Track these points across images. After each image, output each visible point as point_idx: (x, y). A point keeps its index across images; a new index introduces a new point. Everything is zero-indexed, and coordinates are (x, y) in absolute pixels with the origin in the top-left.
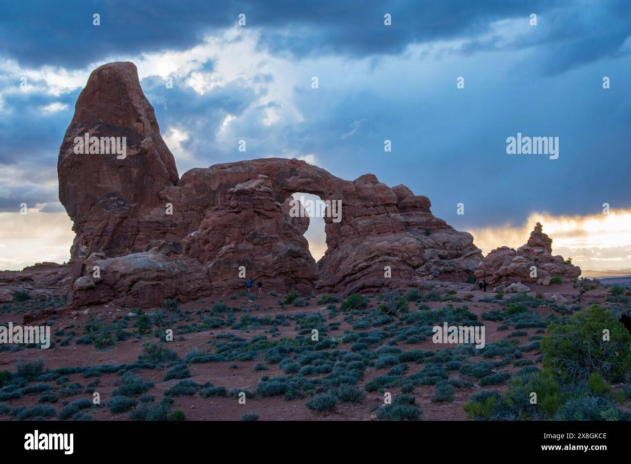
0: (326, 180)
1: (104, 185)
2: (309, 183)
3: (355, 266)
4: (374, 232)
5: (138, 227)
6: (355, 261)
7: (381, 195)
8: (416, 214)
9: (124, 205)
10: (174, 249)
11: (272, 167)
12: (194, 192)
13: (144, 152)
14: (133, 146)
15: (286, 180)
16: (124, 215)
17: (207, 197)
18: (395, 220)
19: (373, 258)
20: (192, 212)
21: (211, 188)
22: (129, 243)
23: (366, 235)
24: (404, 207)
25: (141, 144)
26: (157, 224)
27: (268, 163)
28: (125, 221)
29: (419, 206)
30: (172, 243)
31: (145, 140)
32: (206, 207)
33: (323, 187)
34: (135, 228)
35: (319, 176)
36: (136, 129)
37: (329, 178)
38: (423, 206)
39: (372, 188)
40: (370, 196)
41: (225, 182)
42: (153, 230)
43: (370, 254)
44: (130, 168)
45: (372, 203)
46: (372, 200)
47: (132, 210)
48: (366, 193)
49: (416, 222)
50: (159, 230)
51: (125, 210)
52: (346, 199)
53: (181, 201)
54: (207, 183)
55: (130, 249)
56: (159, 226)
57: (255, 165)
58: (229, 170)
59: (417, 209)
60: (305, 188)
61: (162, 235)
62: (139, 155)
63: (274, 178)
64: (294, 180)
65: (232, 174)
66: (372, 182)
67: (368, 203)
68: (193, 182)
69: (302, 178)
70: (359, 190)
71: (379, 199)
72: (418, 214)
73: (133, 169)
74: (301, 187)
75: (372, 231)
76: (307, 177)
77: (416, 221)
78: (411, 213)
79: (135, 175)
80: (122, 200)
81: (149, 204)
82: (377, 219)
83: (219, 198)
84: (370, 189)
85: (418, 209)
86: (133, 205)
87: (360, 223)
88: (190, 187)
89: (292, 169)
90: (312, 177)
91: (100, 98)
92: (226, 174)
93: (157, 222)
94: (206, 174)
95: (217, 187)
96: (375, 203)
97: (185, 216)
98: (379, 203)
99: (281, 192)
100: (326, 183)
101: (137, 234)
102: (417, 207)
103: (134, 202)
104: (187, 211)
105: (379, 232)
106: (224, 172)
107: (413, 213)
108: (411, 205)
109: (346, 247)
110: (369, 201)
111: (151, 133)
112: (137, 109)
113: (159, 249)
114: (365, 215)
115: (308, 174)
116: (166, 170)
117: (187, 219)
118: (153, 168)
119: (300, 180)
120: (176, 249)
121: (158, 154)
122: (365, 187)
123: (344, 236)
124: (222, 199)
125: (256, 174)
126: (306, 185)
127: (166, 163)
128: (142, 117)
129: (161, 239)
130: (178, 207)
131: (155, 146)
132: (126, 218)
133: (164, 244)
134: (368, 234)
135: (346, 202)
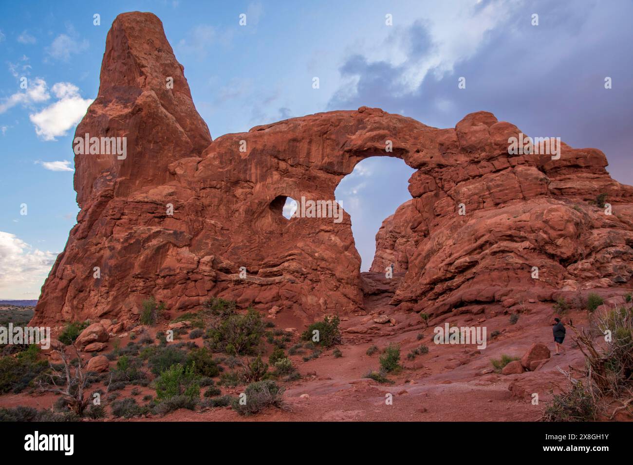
0: (411, 130)
2: (381, 137)
3: (450, 264)
4: (489, 202)
5: (123, 209)
6: (450, 256)
8: (578, 177)
9: (110, 180)
10: (173, 240)
11: (329, 120)
12: (217, 163)
14: (128, 105)
15: (349, 136)
16: (107, 193)
17: (234, 170)
18: (526, 176)
19: (481, 247)
20: (213, 190)
21: (240, 156)
25: (137, 99)
26: (153, 205)
27: (324, 116)
28: (110, 202)
29: (583, 165)
30: (172, 232)
31: (142, 94)
32: (236, 183)
33: (406, 141)
34: (116, 210)
35: (399, 125)
37: (416, 128)
38: (591, 164)
39: (485, 131)
40: (479, 143)
41: (260, 147)
42: (143, 212)
43: (476, 240)
44: (117, 130)
45: (483, 154)
46: (484, 150)
47: (117, 186)
48: (473, 138)
49: (578, 190)
50: (153, 213)
51: (108, 185)
52: (443, 157)
53: (195, 175)
54: (235, 150)
55: (107, 237)
56: (157, 208)
58: (267, 130)
59: (579, 169)
60: (376, 148)
61: (156, 220)
63: (333, 137)
64: (361, 135)
65: (270, 135)
66: (485, 123)
67: (477, 156)
68: (218, 150)
69: (371, 130)
70: (463, 137)
71: (496, 144)
72: (583, 178)
73: (121, 132)
75: (484, 202)
76: (379, 128)
77: (579, 187)
78: (568, 176)
80: (112, 175)
81: (152, 180)
82: (492, 180)
83: (253, 170)
84: (480, 131)
85: (583, 170)
86: (119, 180)
87: (464, 189)
88: (213, 156)
89: (358, 120)
90: (388, 128)
91: (113, 59)
92: (261, 136)
94: (234, 139)
95: (248, 154)
96: (488, 154)
97: (201, 195)
98: (497, 152)
99: (343, 155)
100: (410, 135)
101: (119, 218)
102: (581, 167)
103: (121, 176)
104: (204, 188)
105: (498, 201)
106: (261, 133)
107: (573, 176)
108: (569, 164)
109: (439, 234)
110: (479, 151)
111: (158, 87)
112: (138, 57)
113: (148, 239)
114: (474, 177)
115: (381, 124)
116: (185, 138)
117: (203, 200)
118: (158, 132)
119: (368, 134)
120: (177, 241)
121: (170, 115)
122: (472, 130)
123: (438, 215)
124: (259, 172)
125: (304, 132)
126: (378, 141)
127: (187, 129)
128: (146, 69)
129: (155, 225)
130: (190, 183)
131: (163, 105)
132: (111, 197)
133: (159, 232)
134: (478, 208)
135: (443, 161)
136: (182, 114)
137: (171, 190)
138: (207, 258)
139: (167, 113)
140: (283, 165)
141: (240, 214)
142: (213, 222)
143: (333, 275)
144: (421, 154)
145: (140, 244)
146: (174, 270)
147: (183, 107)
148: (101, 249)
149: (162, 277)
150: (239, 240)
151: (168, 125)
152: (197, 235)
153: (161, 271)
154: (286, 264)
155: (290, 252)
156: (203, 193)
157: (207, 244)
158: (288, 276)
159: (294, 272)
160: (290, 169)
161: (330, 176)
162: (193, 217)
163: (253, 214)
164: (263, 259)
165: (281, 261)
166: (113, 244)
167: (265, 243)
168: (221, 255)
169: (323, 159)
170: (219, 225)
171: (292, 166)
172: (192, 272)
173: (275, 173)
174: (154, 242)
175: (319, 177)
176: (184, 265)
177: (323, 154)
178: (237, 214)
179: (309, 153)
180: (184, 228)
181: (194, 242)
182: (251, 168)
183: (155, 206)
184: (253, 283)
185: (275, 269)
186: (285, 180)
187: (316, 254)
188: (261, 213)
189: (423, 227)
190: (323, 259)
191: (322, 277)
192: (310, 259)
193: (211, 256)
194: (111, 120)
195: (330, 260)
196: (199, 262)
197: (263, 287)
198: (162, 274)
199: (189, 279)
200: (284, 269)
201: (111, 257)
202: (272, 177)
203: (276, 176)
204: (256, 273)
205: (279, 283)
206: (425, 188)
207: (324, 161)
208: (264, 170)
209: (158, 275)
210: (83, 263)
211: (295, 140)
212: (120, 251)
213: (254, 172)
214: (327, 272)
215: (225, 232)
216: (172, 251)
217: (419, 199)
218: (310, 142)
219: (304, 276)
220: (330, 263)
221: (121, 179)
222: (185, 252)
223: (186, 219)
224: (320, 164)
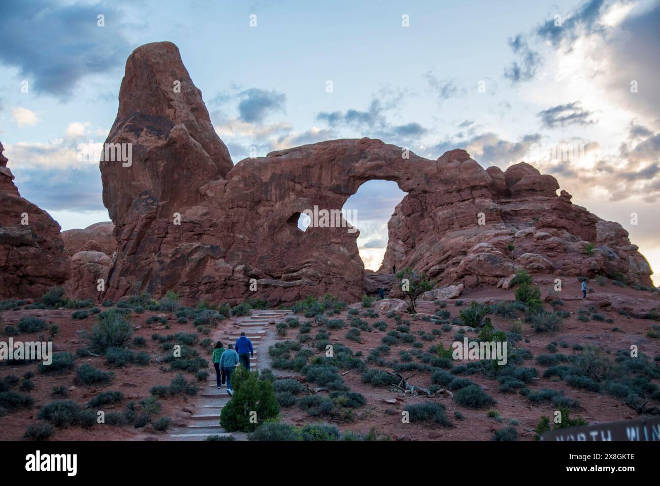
1: (138, 183)
2: (379, 167)
3: (426, 271)
4: (456, 225)
5: (166, 228)
6: (427, 265)
7: (465, 176)
8: (533, 199)
9: (152, 204)
10: (210, 253)
11: (336, 149)
12: (242, 185)
13: (172, 141)
14: (162, 136)
15: (353, 164)
16: (151, 215)
17: (257, 191)
18: (480, 207)
19: (447, 259)
20: (240, 209)
21: (262, 180)
22: (154, 247)
23: (447, 229)
24: (518, 191)
25: (170, 132)
26: (191, 224)
27: (332, 145)
28: (153, 222)
29: (539, 189)
30: (209, 246)
31: (175, 127)
32: (258, 203)
33: (399, 170)
34: (162, 230)
35: (393, 157)
36: (168, 116)
38: (544, 188)
39: (456, 167)
40: (452, 178)
41: (278, 172)
42: (185, 231)
43: (444, 254)
44: (156, 160)
45: (454, 187)
47: (160, 209)
48: (448, 174)
49: (530, 211)
50: (192, 231)
51: (152, 209)
52: (427, 185)
53: (224, 197)
54: (257, 174)
55: (156, 253)
56: (195, 227)
57: (315, 149)
58: (284, 157)
59: (535, 193)
60: (376, 174)
61: (196, 237)
62: (168, 145)
63: (340, 163)
64: (363, 164)
65: (287, 162)
66: (459, 160)
67: (450, 188)
68: (241, 174)
69: (371, 160)
70: (441, 171)
71: (463, 180)
72: (537, 200)
73: (159, 162)
74: (369, 173)
75: (453, 224)
76: (377, 159)
77: (530, 208)
78: (526, 198)
79: (161, 169)
80: (152, 199)
81: (186, 202)
82: (459, 208)
83: (273, 191)
84: (453, 168)
85: (538, 193)
86: (161, 203)
87: (440, 213)
88: (237, 179)
89: (361, 150)
90: (385, 159)
91: (136, 86)
92: (279, 162)
93: (192, 222)
94: (256, 164)
95: (269, 178)
96: (458, 187)
97: (230, 214)
98: (464, 186)
99: (349, 180)
100: (402, 165)
101: (165, 237)
102: (537, 191)
103: (162, 200)
104: (232, 208)
105: (462, 224)
106: (277, 160)
107: (530, 199)
108: (527, 188)
109: (421, 247)
110: (452, 184)
111: (186, 119)
112: (166, 92)
113: (191, 254)
114: (448, 204)
115: (379, 155)
116: (211, 162)
117: (232, 218)
118: (189, 160)
119: (369, 163)
120: (214, 253)
121: (198, 143)
122: (448, 166)
123: (422, 232)
124: (278, 193)
125: (316, 159)
126: (376, 170)
127: (212, 154)
128: (174, 102)
129: (195, 242)
130: (220, 204)
131: (191, 135)
132: (155, 218)
133: (199, 247)
134: (449, 228)
135: (427, 188)
136: (207, 140)
137: (205, 211)
138: (240, 267)
139: (196, 142)
140: (298, 187)
141: (264, 229)
142: (241, 236)
143: (342, 279)
144: (411, 181)
145: (185, 257)
146: (214, 278)
147: (206, 133)
148: (150, 263)
149: (204, 284)
150: (264, 251)
151: (197, 153)
152: (229, 249)
153: (202, 279)
154: (304, 270)
155: (307, 260)
156: (231, 212)
157: (239, 255)
158: (307, 280)
159: (311, 276)
160: (304, 190)
161: (338, 196)
162: (225, 233)
163: (274, 229)
164: (284, 266)
165: (300, 267)
166: (161, 258)
167: (285, 253)
168: (250, 264)
169: (332, 182)
170: (247, 239)
171: (305, 188)
172: (229, 279)
173: (292, 193)
174: (196, 256)
175: (329, 197)
176: (222, 274)
177: (331, 177)
178: (261, 229)
179: (320, 177)
180: (219, 243)
181: (228, 254)
182: (271, 189)
183: (193, 225)
184: (278, 286)
185: (295, 274)
186: (300, 200)
187: (329, 262)
188: (281, 227)
189: (411, 241)
190: (334, 266)
191: (333, 280)
192: (324, 266)
193: (243, 265)
194: (150, 152)
195: (340, 267)
196: (233, 271)
197: (286, 289)
198: (204, 282)
199: (227, 284)
200: (303, 274)
201: (162, 270)
202: (289, 197)
203: (293, 196)
204: (279, 278)
205: (300, 285)
206: (412, 210)
207: (333, 183)
208: (283, 191)
209: (200, 282)
210: (135, 275)
211: (308, 167)
212: (169, 264)
213: (274, 192)
214: (338, 276)
215: (252, 244)
216: (210, 263)
217: (409, 218)
218: (321, 168)
219: (320, 280)
220: (340, 269)
221: (162, 203)
222: (221, 263)
223: (221, 235)
224: (329, 185)
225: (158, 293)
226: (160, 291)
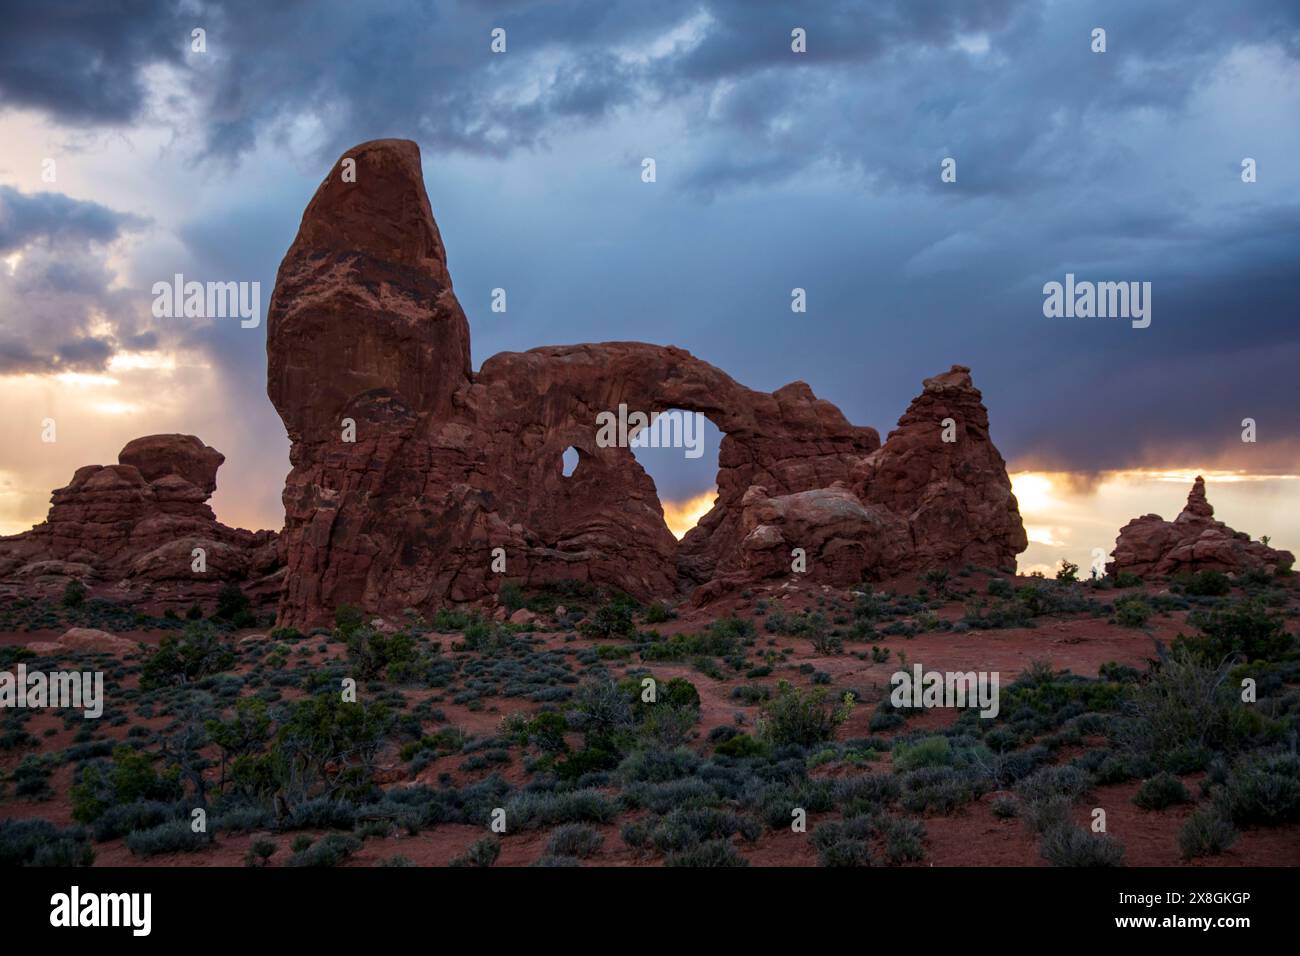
0: (727, 389)
2: (700, 392)
5: (430, 457)
7: (827, 421)
9: (406, 414)
10: (482, 503)
11: (638, 358)
12: (510, 397)
13: (443, 314)
14: (423, 302)
15: (661, 384)
16: (407, 433)
17: (529, 408)
20: (507, 434)
21: (537, 391)
22: (417, 487)
25: (438, 299)
26: (457, 453)
27: (631, 350)
28: (407, 445)
29: (865, 446)
30: (479, 491)
31: (446, 292)
32: (526, 426)
33: (722, 400)
34: (425, 459)
35: (716, 380)
36: (426, 270)
37: (732, 386)
39: (811, 408)
41: (560, 382)
42: (452, 463)
44: (420, 342)
45: (810, 434)
46: (811, 429)
47: (420, 424)
48: (800, 415)
50: (460, 465)
51: (408, 422)
52: (760, 425)
53: (491, 412)
54: (532, 381)
55: (418, 497)
56: (460, 458)
57: (610, 353)
58: (567, 359)
60: (693, 402)
61: (465, 474)
62: (435, 319)
63: (639, 379)
64: (675, 385)
65: (573, 368)
66: (805, 398)
67: (804, 435)
68: (508, 377)
69: (689, 381)
70: (787, 410)
71: (825, 427)
73: (425, 346)
74: (688, 399)
76: (697, 381)
80: (400, 404)
81: (442, 415)
82: (820, 464)
83: (548, 411)
84: (805, 408)
87: (791, 469)
88: (504, 386)
89: (669, 364)
90: (706, 382)
91: (356, 205)
92: (562, 366)
93: (457, 450)
94: (529, 365)
95: (547, 388)
96: (816, 435)
97: (497, 441)
98: (824, 435)
100: (726, 394)
101: (429, 471)
103: (423, 409)
104: (499, 431)
106: (558, 362)
110: (806, 430)
113: (464, 502)
114: (798, 456)
115: (699, 375)
117: (498, 447)
119: (684, 386)
120: (486, 503)
122: (798, 404)
124: (553, 413)
125: (612, 369)
126: (694, 396)
129: (466, 482)
130: (485, 424)
132: (409, 438)
133: (470, 491)
135: (760, 431)
137: (467, 433)
138: (516, 528)
140: (582, 408)
141: (538, 469)
144: (738, 419)
145: (458, 507)
146: (488, 543)
148: (406, 513)
149: (474, 552)
153: (473, 544)
154: (589, 536)
155: (594, 522)
156: (498, 438)
157: (510, 508)
158: (597, 552)
159: (604, 547)
160: (588, 413)
164: (558, 529)
165: (580, 532)
166: (427, 507)
170: (515, 483)
171: (590, 410)
173: (570, 417)
174: (468, 506)
176: (502, 537)
177: (621, 398)
180: (491, 487)
181: (499, 505)
182: (546, 407)
183: (459, 454)
184: (559, 559)
185: (575, 541)
186: (580, 428)
187: (633, 527)
190: (644, 533)
191: (640, 554)
192: (625, 532)
193: (520, 525)
195: (652, 535)
196: (510, 533)
197: (571, 565)
198: (474, 548)
200: (586, 543)
201: (428, 525)
202: (566, 422)
203: (571, 421)
204: (556, 546)
205: (587, 560)
208: (561, 411)
209: (469, 549)
210: (384, 532)
211: (602, 379)
212: (441, 517)
213: (549, 413)
214: (646, 548)
215: (519, 491)
216: (480, 517)
217: (735, 471)
218: (613, 383)
219: (618, 552)
220: (651, 538)
222: (496, 518)
225: (423, 564)
226: (426, 561)
